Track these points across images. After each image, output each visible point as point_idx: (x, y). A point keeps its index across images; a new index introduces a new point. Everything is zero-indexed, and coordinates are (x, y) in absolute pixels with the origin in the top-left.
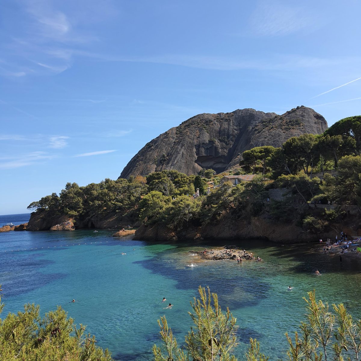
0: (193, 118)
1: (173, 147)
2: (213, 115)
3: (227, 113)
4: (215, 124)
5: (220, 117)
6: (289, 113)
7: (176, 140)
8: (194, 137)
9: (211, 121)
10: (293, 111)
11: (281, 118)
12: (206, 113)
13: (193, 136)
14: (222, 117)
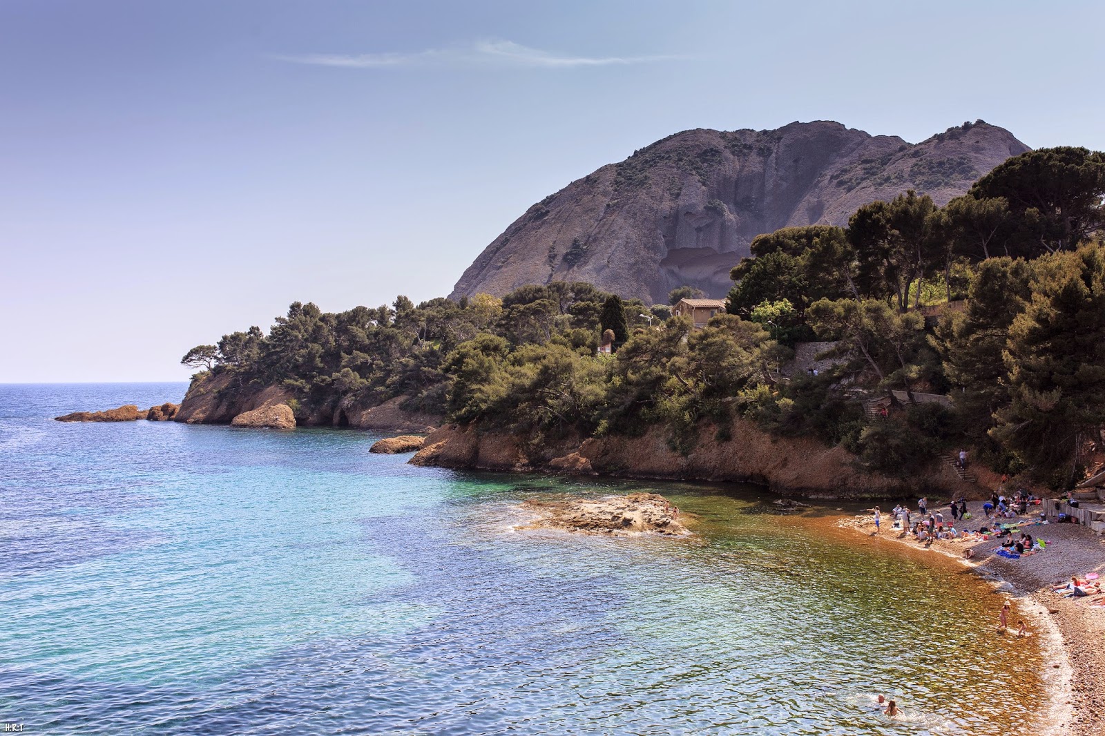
0: (665, 140)
1: (603, 218)
2: (723, 135)
3: (765, 132)
4: (727, 159)
5: (741, 142)
6: (939, 138)
7: (612, 199)
8: (663, 195)
9: (717, 151)
10: (953, 133)
11: (916, 151)
12: (705, 127)
13: (661, 192)
14: (750, 141)
